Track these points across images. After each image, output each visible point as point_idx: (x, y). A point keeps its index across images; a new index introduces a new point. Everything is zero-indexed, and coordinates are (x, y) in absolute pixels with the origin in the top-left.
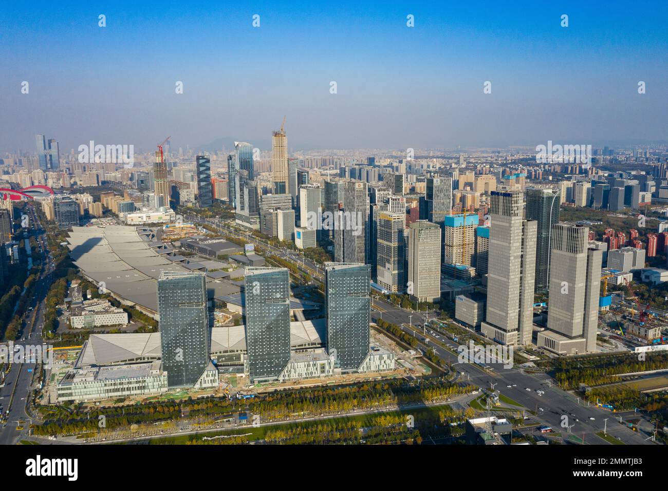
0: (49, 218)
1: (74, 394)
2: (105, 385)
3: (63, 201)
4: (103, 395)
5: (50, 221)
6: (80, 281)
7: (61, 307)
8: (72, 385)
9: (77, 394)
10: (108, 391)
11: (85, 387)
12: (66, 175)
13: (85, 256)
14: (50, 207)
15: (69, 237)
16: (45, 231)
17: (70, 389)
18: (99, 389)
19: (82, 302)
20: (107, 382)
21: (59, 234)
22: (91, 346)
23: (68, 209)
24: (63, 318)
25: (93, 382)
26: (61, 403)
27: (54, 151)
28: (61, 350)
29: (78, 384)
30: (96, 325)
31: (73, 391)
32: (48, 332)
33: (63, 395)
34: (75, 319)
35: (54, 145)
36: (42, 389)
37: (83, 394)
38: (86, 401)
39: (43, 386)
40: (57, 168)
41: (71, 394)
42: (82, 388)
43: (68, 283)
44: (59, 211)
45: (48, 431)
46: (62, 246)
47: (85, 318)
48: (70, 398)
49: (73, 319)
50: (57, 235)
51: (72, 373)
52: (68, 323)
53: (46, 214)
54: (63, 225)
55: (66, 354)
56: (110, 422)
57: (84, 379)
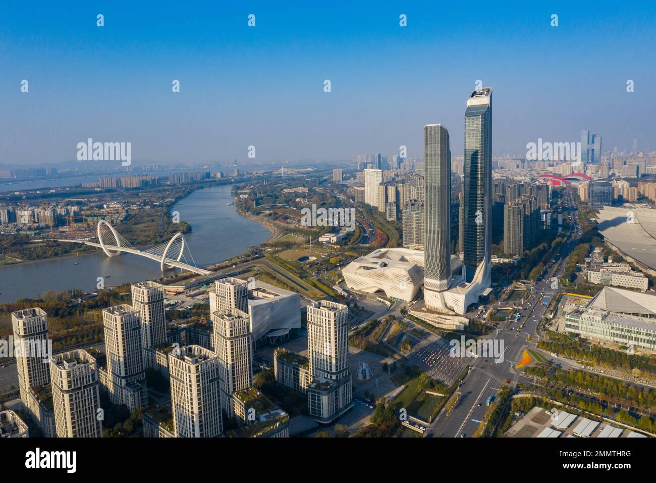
0: (582, 198)
1: (580, 328)
2: (613, 328)
3: (598, 181)
4: (608, 338)
5: (583, 202)
6: (602, 249)
7: (582, 266)
8: (579, 318)
9: (583, 329)
10: (614, 335)
11: (592, 325)
12: (605, 166)
13: (612, 228)
14: (585, 189)
15: (599, 213)
16: (577, 209)
17: (577, 322)
18: (605, 330)
19: (602, 263)
20: (614, 326)
21: (591, 212)
22: (604, 295)
23: (602, 189)
24: (581, 274)
25: (600, 322)
26: (567, 334)
27: (596, 147)
28: (575, 296)
29: (585, 319)
30: (612, 284)
31: (580, 325)
32: (565, 280)
33: (570, 326)
34: (592, 274)
35: (597, 140)
36: (552, 319)
37: (588, 330)
38: (591, 338)
39: (554, 317)
40: (597, 162)
41: (577, 328)
42: (589, 325)
43: (591, 249)
44: (593, 191)
45: (551, 348)
46: (591, 221)
47: (602, 274)
48: (576, 331)
49: (590, 273)
50: (588, 213)
51: (581, 310)
52: (585, 278)
53: (581, 197)
54: (596, 205)
55: (579, 300)
56: (611, 359)
57: (591, 317)
